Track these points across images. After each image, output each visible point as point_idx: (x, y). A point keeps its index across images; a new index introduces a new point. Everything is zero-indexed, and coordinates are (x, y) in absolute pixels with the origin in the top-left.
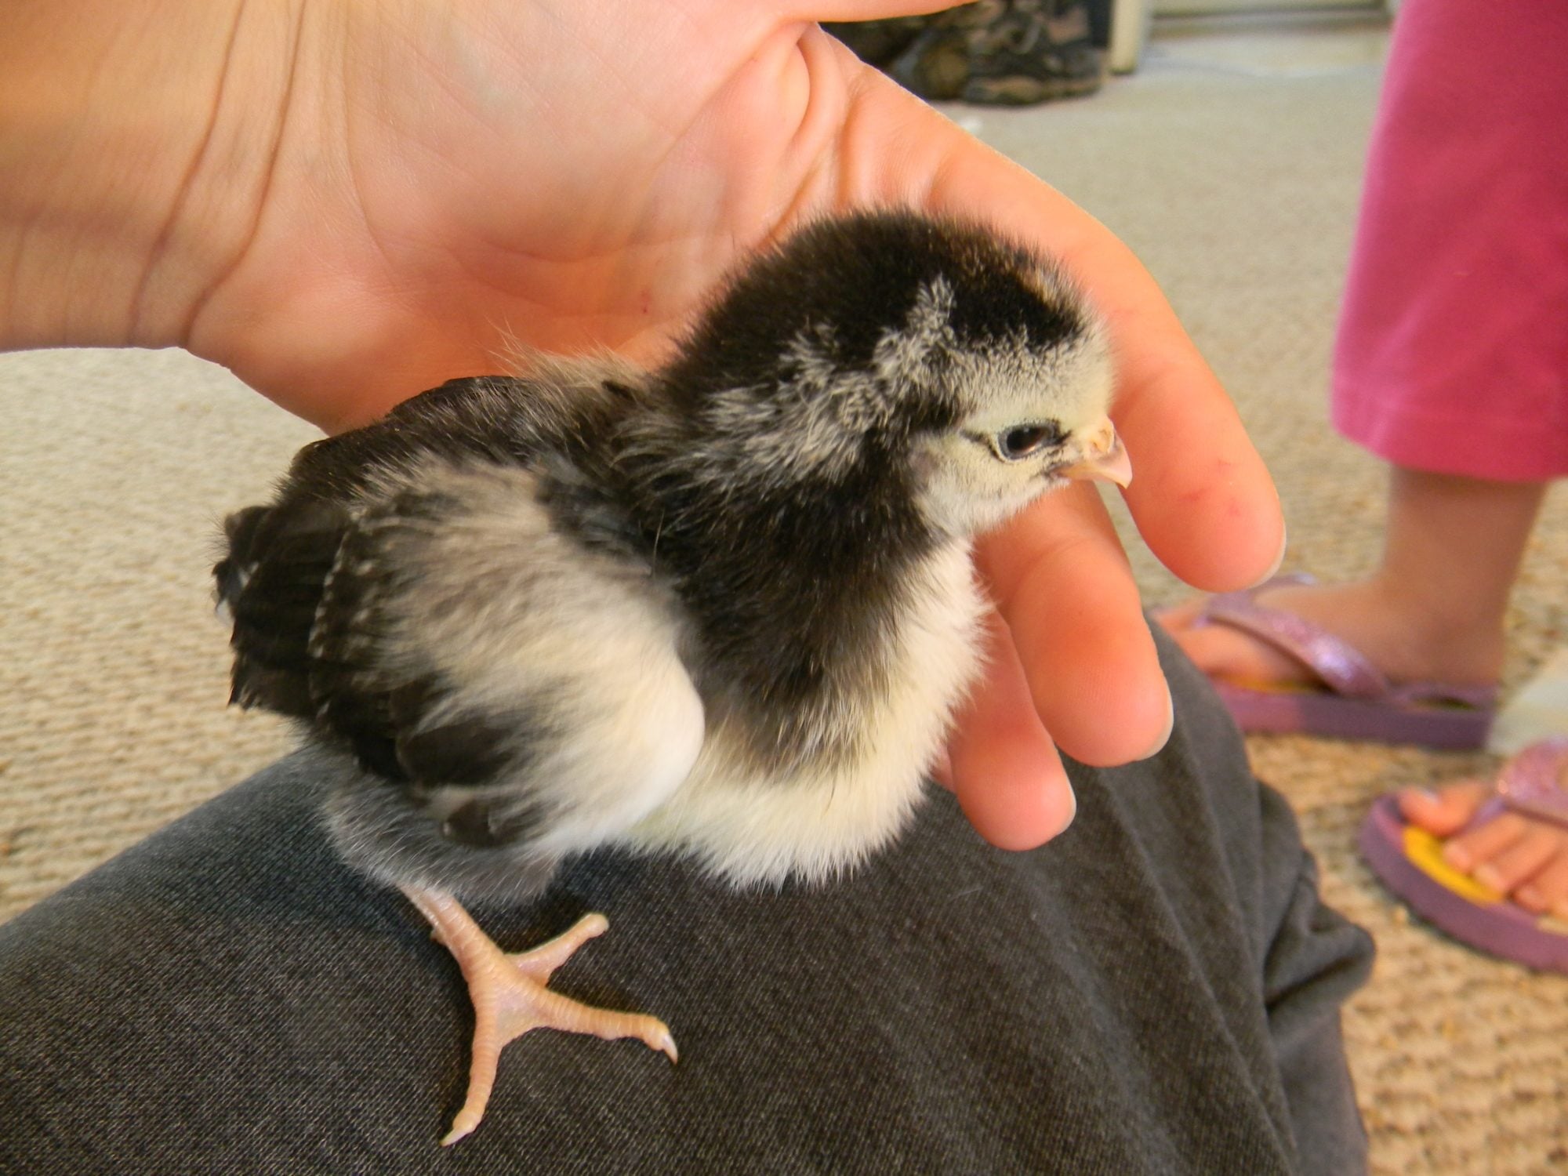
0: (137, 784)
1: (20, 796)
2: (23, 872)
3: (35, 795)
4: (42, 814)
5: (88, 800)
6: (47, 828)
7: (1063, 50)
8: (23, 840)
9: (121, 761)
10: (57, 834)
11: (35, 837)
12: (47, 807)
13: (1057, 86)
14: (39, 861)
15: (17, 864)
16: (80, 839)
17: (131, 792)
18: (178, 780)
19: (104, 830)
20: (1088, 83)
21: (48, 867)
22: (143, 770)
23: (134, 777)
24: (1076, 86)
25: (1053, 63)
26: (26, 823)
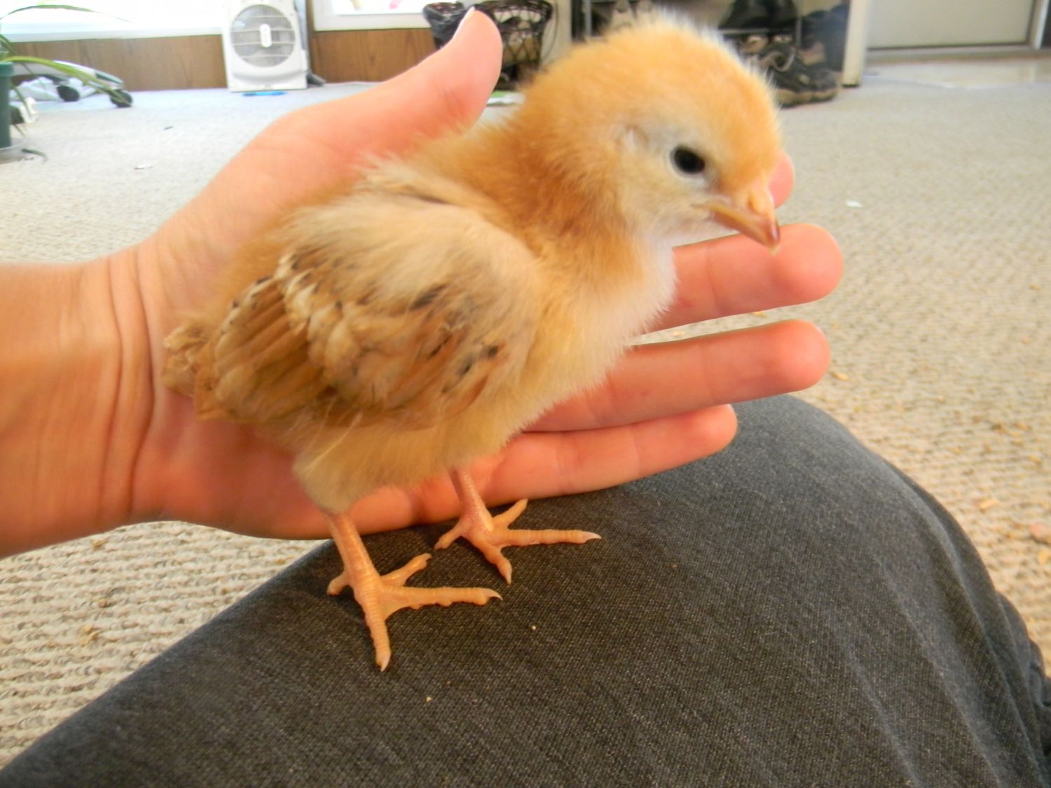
0: (194, 560)
1: (114, 565)
2: (115, 621)
3: (125, 564)
4: (128, 579)
5: (160, 569)
6: (131, 590)
7: (811, 70)
8: (115, 597)
9: (183, 542)
10: (139, 594)
11: (124, 595)
12: (132, 574)
13: (807, 94)
14: (126, 614)
15: (111, 615)
16: (154, 599)
17: (191, 566)
18: (222, 558)
19: (172, 592)
20: (828, 93)
21: (131, 619)
22: (197, 550)
23: (192, 555)
24: (819, 94)
25: (804, 78)
26: (117, 585)
